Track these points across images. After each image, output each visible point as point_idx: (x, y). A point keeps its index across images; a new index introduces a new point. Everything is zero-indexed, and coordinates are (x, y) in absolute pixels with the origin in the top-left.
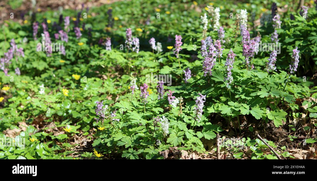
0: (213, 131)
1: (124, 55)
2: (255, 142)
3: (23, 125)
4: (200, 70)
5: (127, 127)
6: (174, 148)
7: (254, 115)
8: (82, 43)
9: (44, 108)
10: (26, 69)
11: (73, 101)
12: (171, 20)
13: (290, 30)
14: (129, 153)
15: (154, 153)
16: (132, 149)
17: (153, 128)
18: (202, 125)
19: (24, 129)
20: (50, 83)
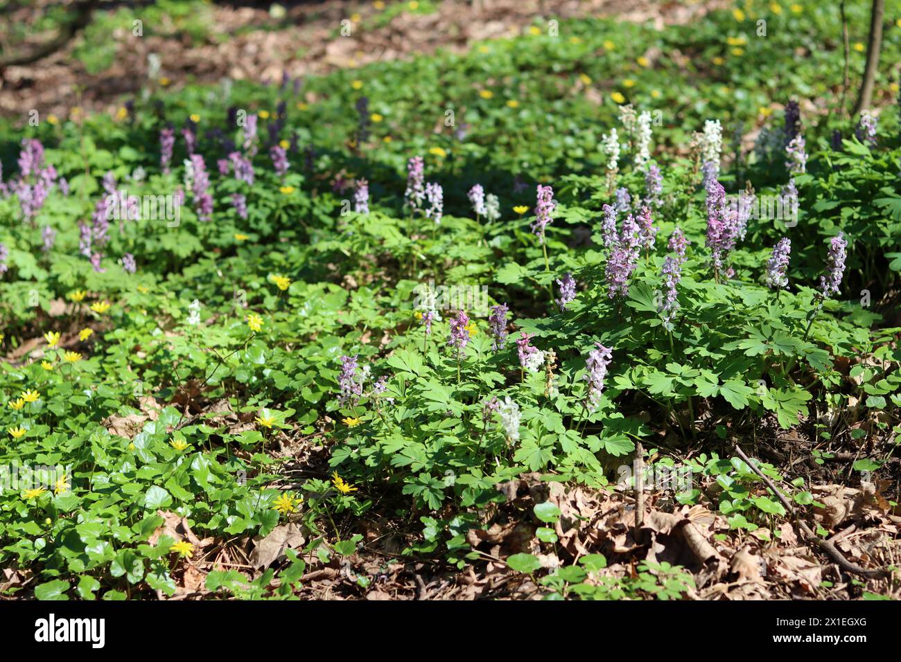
0: (628, 436)
1: (402, 224)
2: (731, 464)
3: (149, 403)
4: (599, 278)
5: (416, 420)
6: (530, 475)
7: (728, 397)
8: (291, 188)
9: (200, 360)
10: (145, 252)
11: (271, 345)
12: (520, 124)
13: (830, 179)
14: (419, 484)
15: (482, 487)
16: (428, 474)
17: (480, 425)
18: (600, 419)
19: (152, 414)
20: (208, 293)
